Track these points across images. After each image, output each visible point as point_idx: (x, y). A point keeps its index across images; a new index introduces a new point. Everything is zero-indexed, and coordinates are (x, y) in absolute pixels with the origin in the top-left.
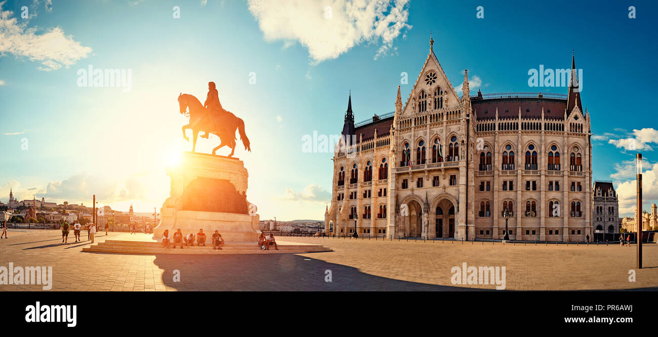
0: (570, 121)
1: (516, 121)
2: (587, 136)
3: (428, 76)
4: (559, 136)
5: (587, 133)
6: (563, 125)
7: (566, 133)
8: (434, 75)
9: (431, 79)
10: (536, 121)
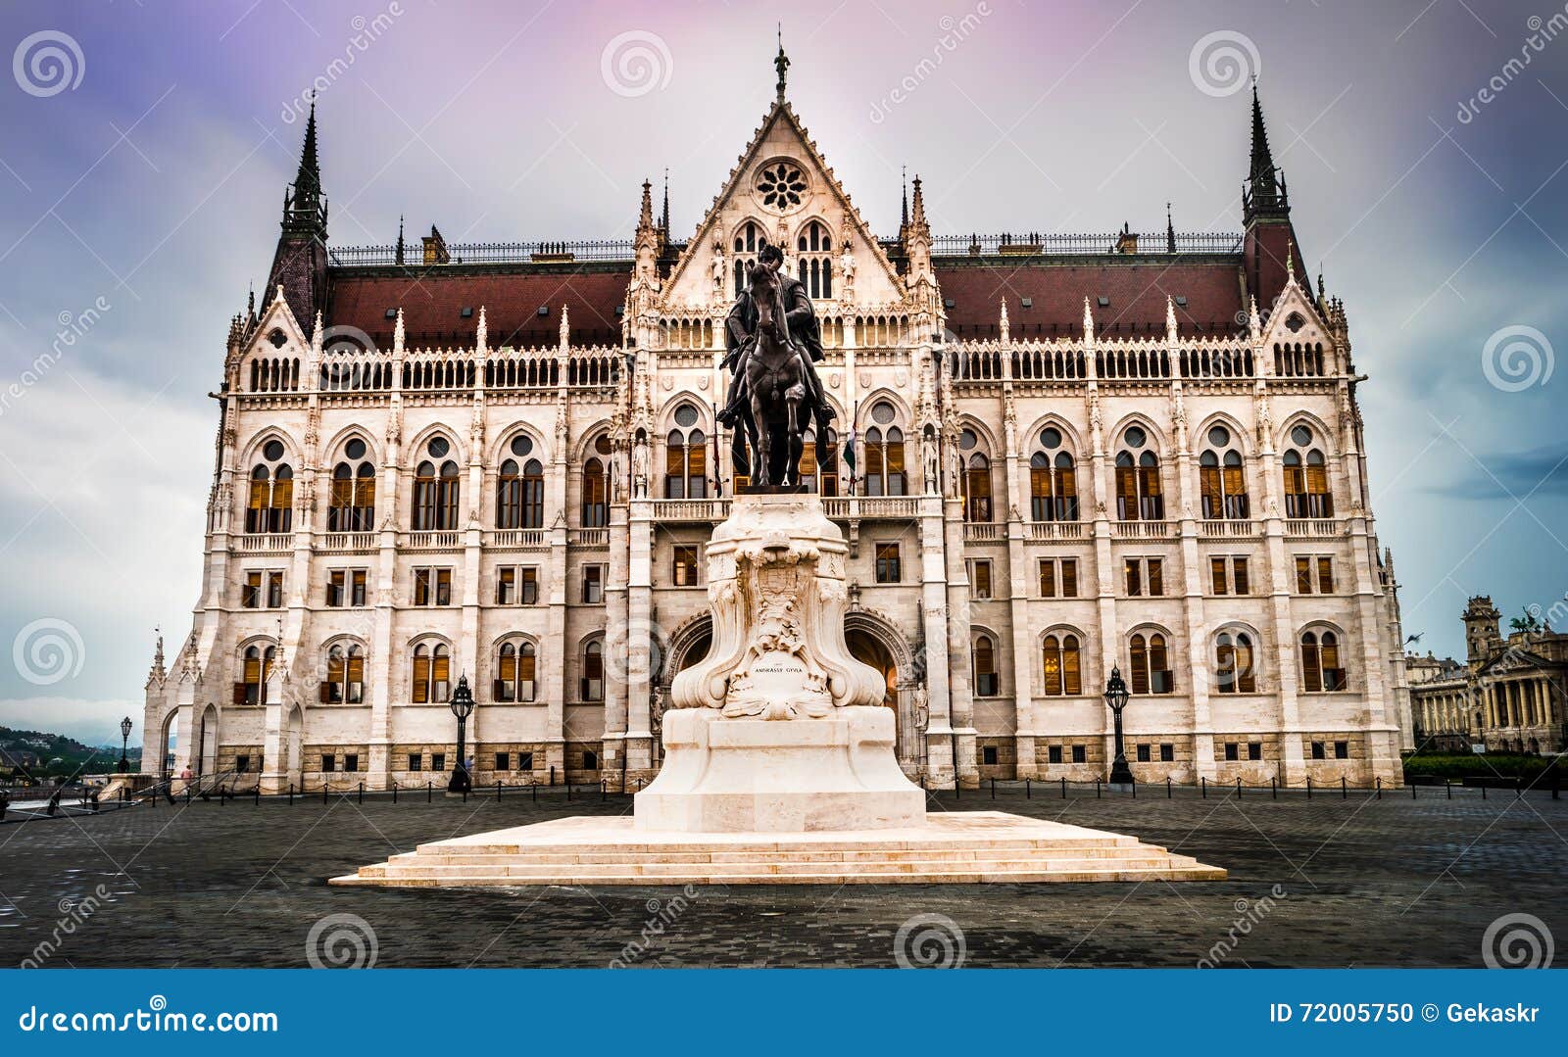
0: (1274, 338)
1: (1077, 347)
2: (1343, 385)
3: (770, 176)
4: (1234, 394)
5: (1343, 374)
6: (1248, 352)
7: (1261, 384)
8: (793, 176)
9: (782, 188)
10: (1149, 346)
